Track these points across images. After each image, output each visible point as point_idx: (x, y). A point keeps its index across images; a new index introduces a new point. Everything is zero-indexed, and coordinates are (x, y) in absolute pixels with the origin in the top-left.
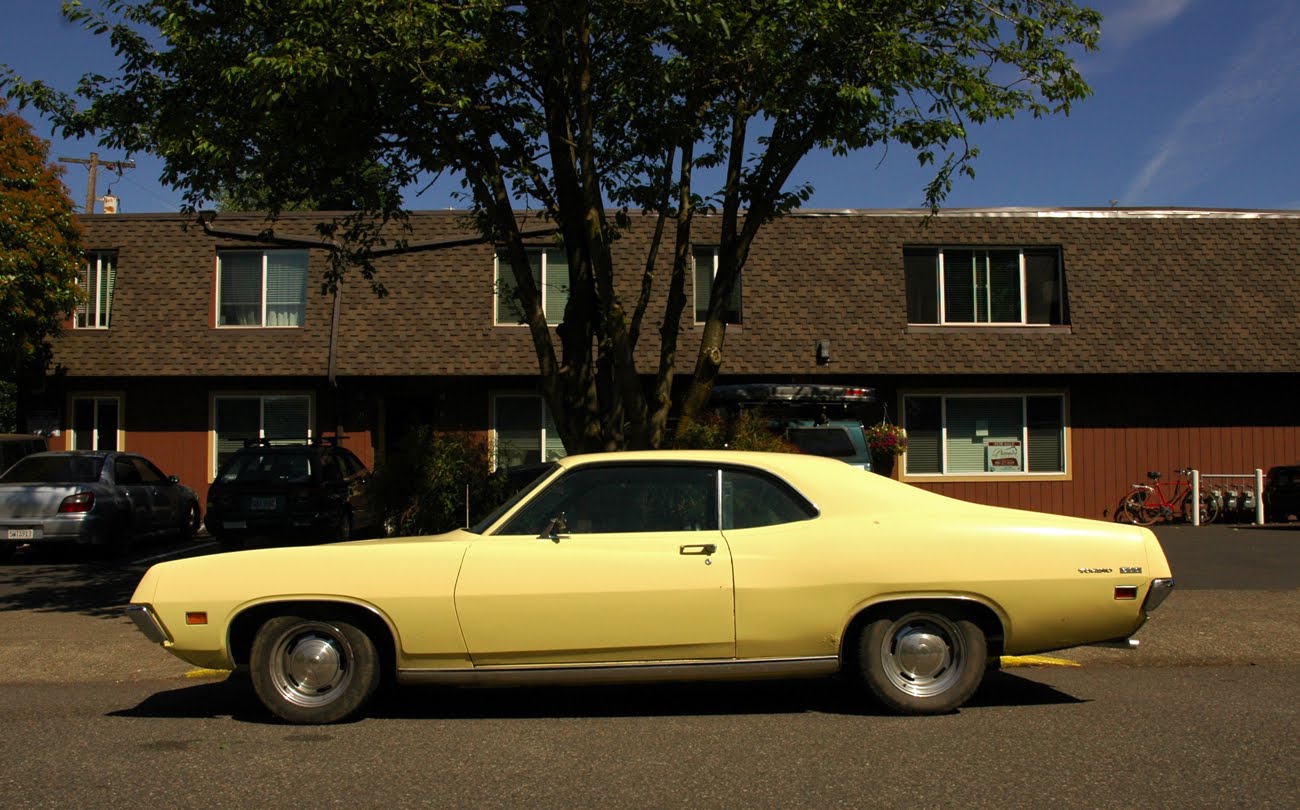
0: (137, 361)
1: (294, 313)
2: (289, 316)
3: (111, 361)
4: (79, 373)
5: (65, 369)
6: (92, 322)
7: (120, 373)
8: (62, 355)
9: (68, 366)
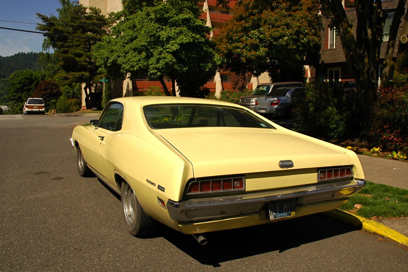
0: (342, 57)
1: (388, 36)
2: (386, 37)
3: (335, 58)
4: (327, 62)
5: (324, 62)
6: (333, 47)
7: (336, 62)
8: (323, 57)
9: (324, 60)
